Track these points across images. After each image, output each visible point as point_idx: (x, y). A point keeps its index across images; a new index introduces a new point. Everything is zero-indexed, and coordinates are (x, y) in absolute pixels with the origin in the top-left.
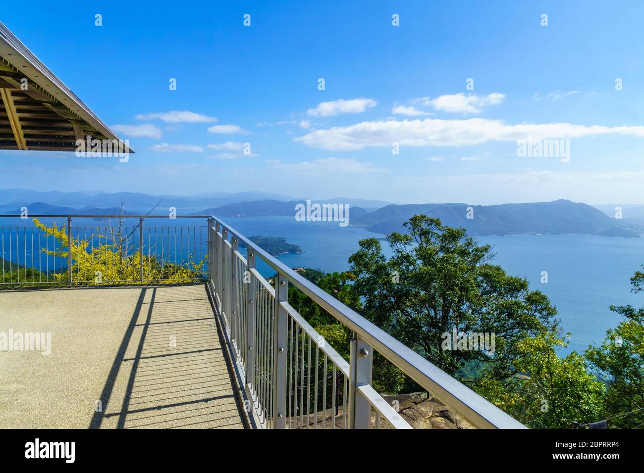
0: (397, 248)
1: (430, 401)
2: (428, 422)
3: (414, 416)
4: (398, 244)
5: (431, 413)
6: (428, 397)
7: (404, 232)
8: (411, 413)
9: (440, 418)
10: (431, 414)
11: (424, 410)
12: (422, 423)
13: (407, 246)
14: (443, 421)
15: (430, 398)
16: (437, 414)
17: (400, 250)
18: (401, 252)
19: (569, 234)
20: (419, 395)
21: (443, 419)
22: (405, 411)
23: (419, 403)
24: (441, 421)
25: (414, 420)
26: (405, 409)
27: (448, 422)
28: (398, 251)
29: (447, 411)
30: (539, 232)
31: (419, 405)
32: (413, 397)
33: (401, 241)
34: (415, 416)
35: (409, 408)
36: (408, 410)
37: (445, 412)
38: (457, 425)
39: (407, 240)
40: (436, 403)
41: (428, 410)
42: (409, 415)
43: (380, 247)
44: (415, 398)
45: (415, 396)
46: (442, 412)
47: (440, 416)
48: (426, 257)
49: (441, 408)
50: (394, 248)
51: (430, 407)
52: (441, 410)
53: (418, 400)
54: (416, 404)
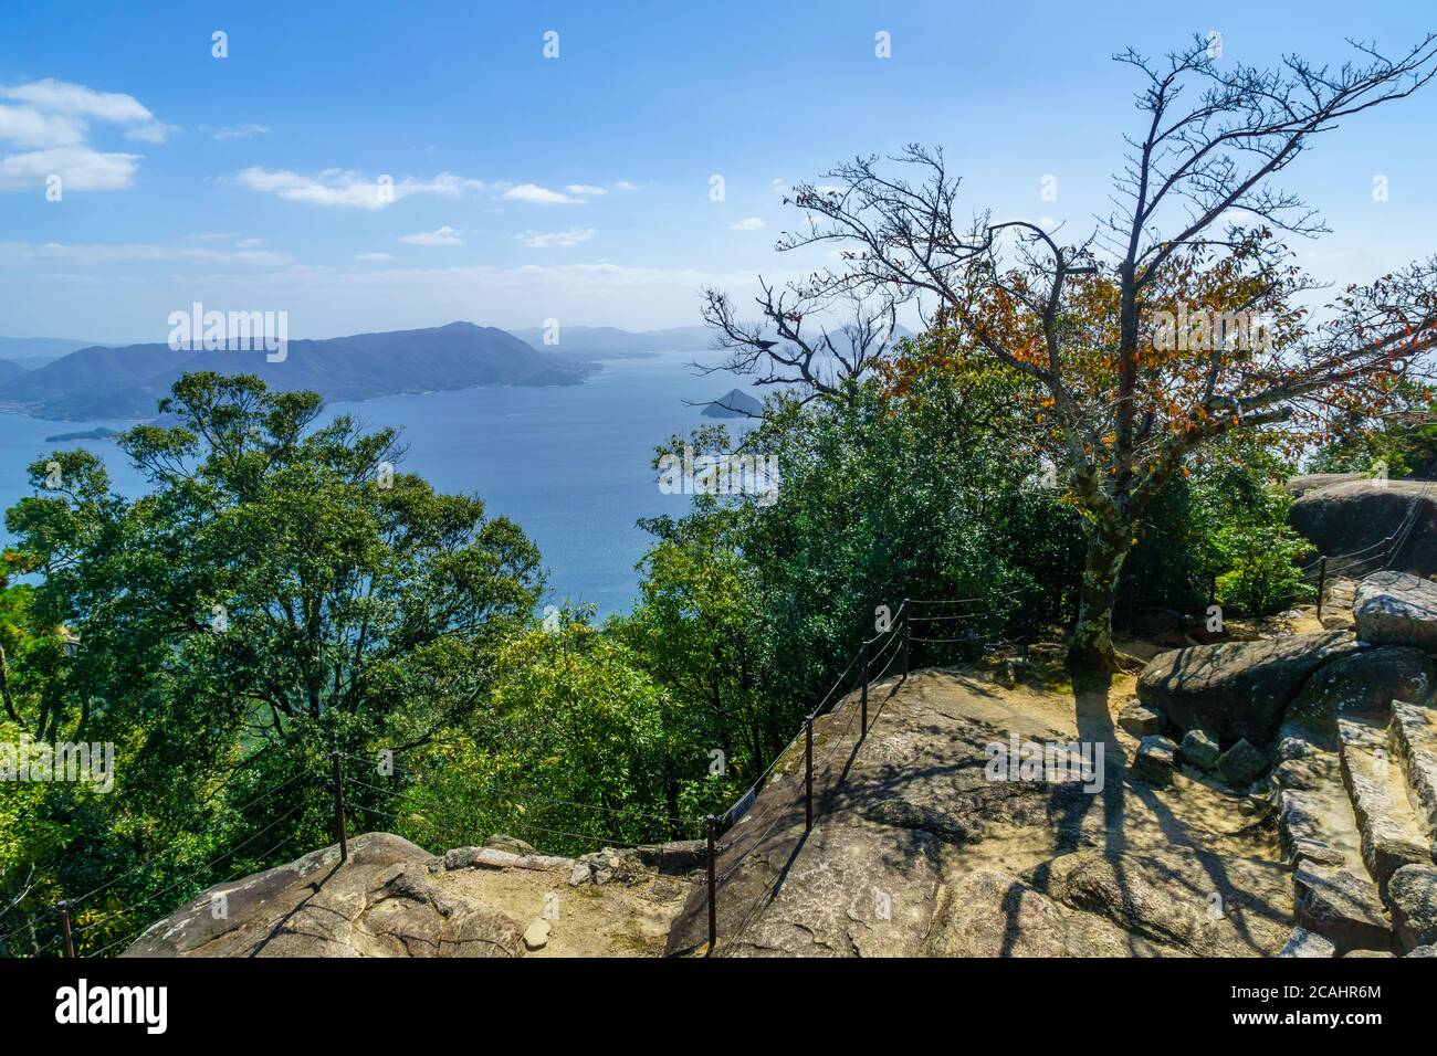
0: (158, 469)
1: (351, 866)
2: (363, 928)
3: (321, 929)
4: (159, 459)
5: (364, 899)
6: (344, 858)
7: (167, 423)
8: (310, 922)
9: (390, 902)
10: (363, 903)
11: (344, 899)
12: (347, 939)
13: (186, 459)
14: (399, 908)
15: (350, 856)
16: (379, 896)
17: (169, 473)
18: (170, 478)
19: (479, 388)
20: (318, 859)
21: (397, 902)
22: (290, 924)
23: (321, 885)
24: (393, 911)
25: (325, 939)
26: (288, 916)
27: (411, 903)
28: (163, 477)
29: (401, 875)
30: (426, 389)
31: (325, 891)
32: (302, 872)
33: (167, 448)
34: (322, 926)
35: (299, 908)
36: (298, 915)
37: (398, 882)
38: (436, 906)
39: (180, 443)
40: (369, 866)
41: (354, 894)
42: (306, 931)
43: (102, 473)
44: (310, 870)
45: (308, 864)
46: (390, 883)
47: (388, 897)
48: (244, 481)
49: (386, 875)
50: (150, 471)
51: (357, 882)
52: (386, 879)
53: (317, 877)
54: (316, 888)
